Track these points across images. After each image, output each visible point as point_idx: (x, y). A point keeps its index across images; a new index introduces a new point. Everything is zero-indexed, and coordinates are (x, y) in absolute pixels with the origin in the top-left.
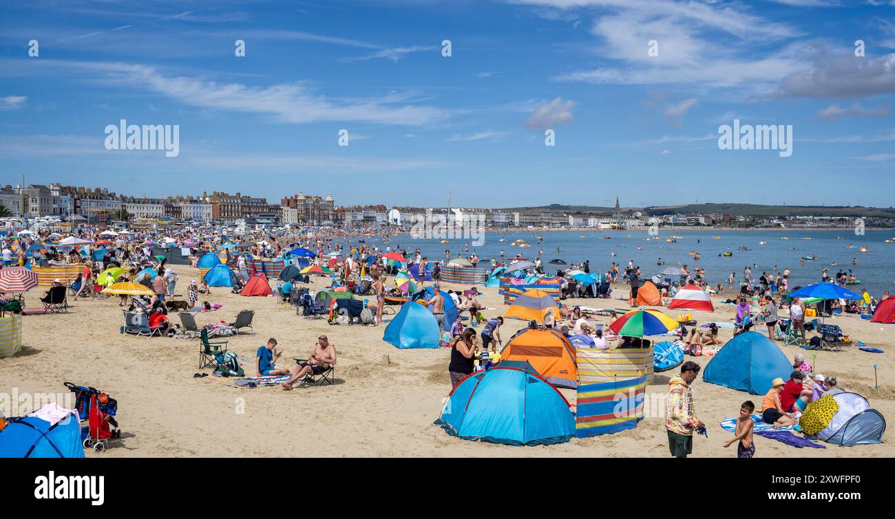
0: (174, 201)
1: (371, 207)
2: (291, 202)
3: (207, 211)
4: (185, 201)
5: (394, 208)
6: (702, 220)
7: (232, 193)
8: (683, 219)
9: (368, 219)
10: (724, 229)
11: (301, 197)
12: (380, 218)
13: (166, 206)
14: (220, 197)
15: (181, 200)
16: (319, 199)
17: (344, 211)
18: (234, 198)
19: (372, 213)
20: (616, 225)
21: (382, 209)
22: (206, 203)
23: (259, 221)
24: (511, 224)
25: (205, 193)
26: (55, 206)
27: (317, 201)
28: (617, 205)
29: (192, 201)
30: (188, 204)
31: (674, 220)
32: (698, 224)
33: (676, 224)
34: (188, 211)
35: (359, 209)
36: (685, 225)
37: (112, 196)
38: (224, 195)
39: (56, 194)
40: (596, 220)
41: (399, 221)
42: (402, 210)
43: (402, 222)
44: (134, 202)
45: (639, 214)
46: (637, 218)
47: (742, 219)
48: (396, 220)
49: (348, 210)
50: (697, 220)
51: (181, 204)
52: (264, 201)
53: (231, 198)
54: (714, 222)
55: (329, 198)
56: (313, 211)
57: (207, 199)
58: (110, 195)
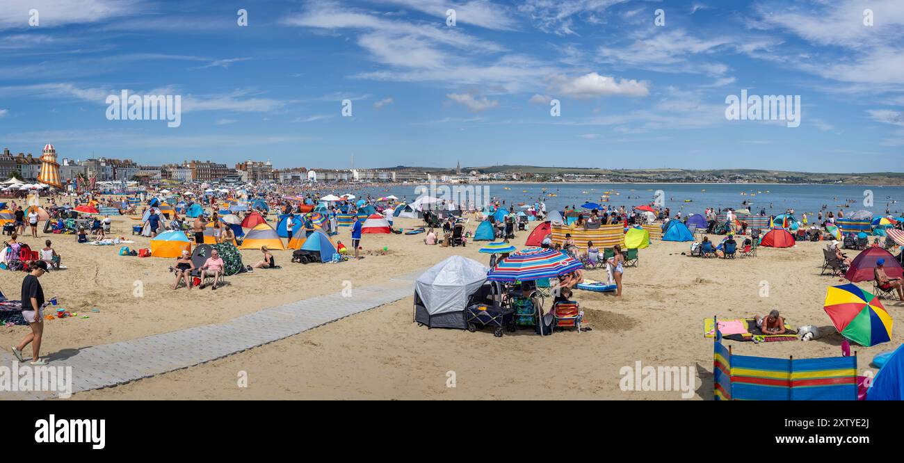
0: (166, 168)
1: (297, 169)
2: (243, 166)
3: (189, 175)
4: (174, 168)
5: (311, 170)
6: (514, 177)
7: (204, 161)
8: (502, 176)
9: (295, 178)
10: (529, 183)
11: (250, 163)
12: (302, 177)
13: (162, 172)
14: (196, 164)
15: (171, 167)
16: (261, 164)
17: (278, 172)
18: (205, 164)
19: (297, 174)
20: (462, 180)
21: (304, 171)
22: (187, 168)
23: (227, 180)
24: (390, 180)
25: (186, 161)
26: (103, 173)
27: (260, 166)
28: (458, 167)
29: (178, 168)
30: (176, 170)
31: (497, 176)
32: (513, 179)
33: (499, 180)
34: (176, 174)
35: (288, 171)
36: (504, 180)
37: (134, 165)
38: (198, 163)
39: (103, 164)
40: (447, 177)
41: (315, 179)
42: (317, 171)
43: (317, 180)
44: (142, 169)
45: (474, 173)
46: (474, 175)
47: (538, 176)
48: (313, 179)
49: (282, 172)
50: (511, 177)
51: (171, 170)
52: (225, 166)
53: (202, 164)
54: (522, 178)
55: (268, 163)
56: (258, 173)
57: (188, 166)
58: (133, 165)
